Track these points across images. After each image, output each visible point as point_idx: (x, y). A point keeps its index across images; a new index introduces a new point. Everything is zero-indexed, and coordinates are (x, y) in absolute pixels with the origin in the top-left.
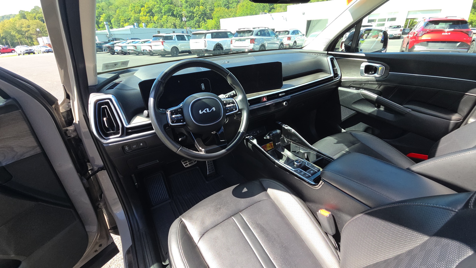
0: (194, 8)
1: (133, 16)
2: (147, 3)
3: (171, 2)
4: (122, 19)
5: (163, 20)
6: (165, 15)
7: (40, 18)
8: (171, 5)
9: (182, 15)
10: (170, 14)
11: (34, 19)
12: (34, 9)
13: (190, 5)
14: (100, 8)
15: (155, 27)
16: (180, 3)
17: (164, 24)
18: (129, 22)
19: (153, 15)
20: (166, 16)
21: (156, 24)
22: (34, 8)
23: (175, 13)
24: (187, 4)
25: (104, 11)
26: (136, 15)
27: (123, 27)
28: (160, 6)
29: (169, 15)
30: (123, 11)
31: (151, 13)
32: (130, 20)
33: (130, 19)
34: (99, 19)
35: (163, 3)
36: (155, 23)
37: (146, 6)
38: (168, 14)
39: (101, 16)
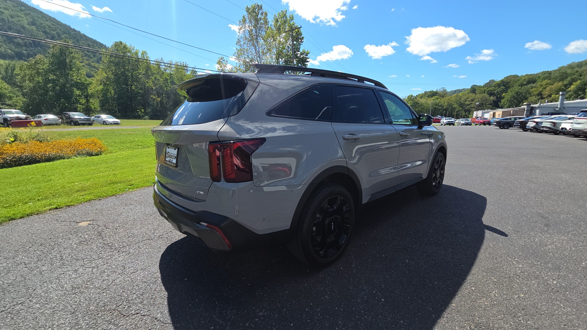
7: (489, 91)
11: (483, 93)
14: (577, 74)
22: (488, 82)
25: (581, 77)
39: (573, 84)
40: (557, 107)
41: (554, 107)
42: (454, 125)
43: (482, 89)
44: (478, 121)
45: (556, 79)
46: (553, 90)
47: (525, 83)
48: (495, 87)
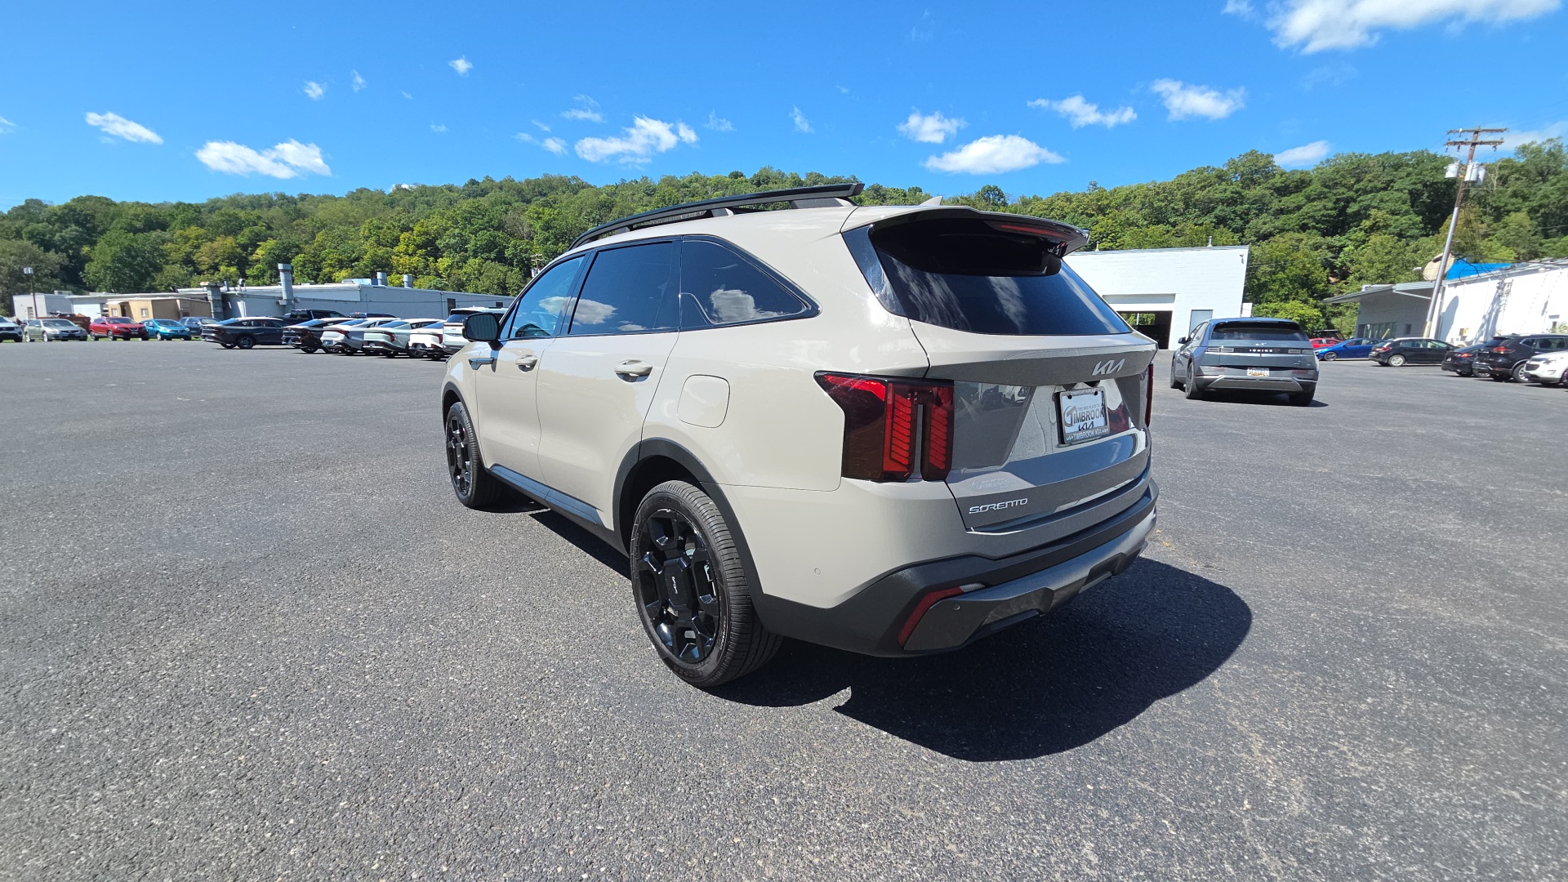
0: (567, 245)
1: (371, 251)
2: (422, 221)
3: (499, 225)
4: (332, 257)
5: (467, 269)
6: (476, 257)
7: (35, 234)
8: (496, 233)
9: (529, 259)
10: (493, 255)
11: (15, 237)
12: (22, 208)
13: (555, 237)
14: (261, 223)
15: (438, 289)
16: (526, 230)
17: (470, 281)
18: (353, 267)
19: (436, 254)
20: (477, 260)
21: (442, 277)
22: (23, 203)
23: (508, 253)
24: (547, 235)
25: (274, 233)
26: (381, 251)
27: (330, 280)
28: (464, 233)
29: (488, 259)
30: (340, 236)
31: (431, 248)
32: (356, 263)
33: (357, 259)
34: (251, 254)
35: (472, 225)
36: (439, 275)
37: (417, 228)
38: (485, 255)
39: (260, 246)
40: (281, 298)
41: (274, 298)
42: (18, 339)
43: (6, 223)
44: (102, 326)
45: (218, 227)
46: (218, 253)
47: (139, 225)
48: (49, 221)
